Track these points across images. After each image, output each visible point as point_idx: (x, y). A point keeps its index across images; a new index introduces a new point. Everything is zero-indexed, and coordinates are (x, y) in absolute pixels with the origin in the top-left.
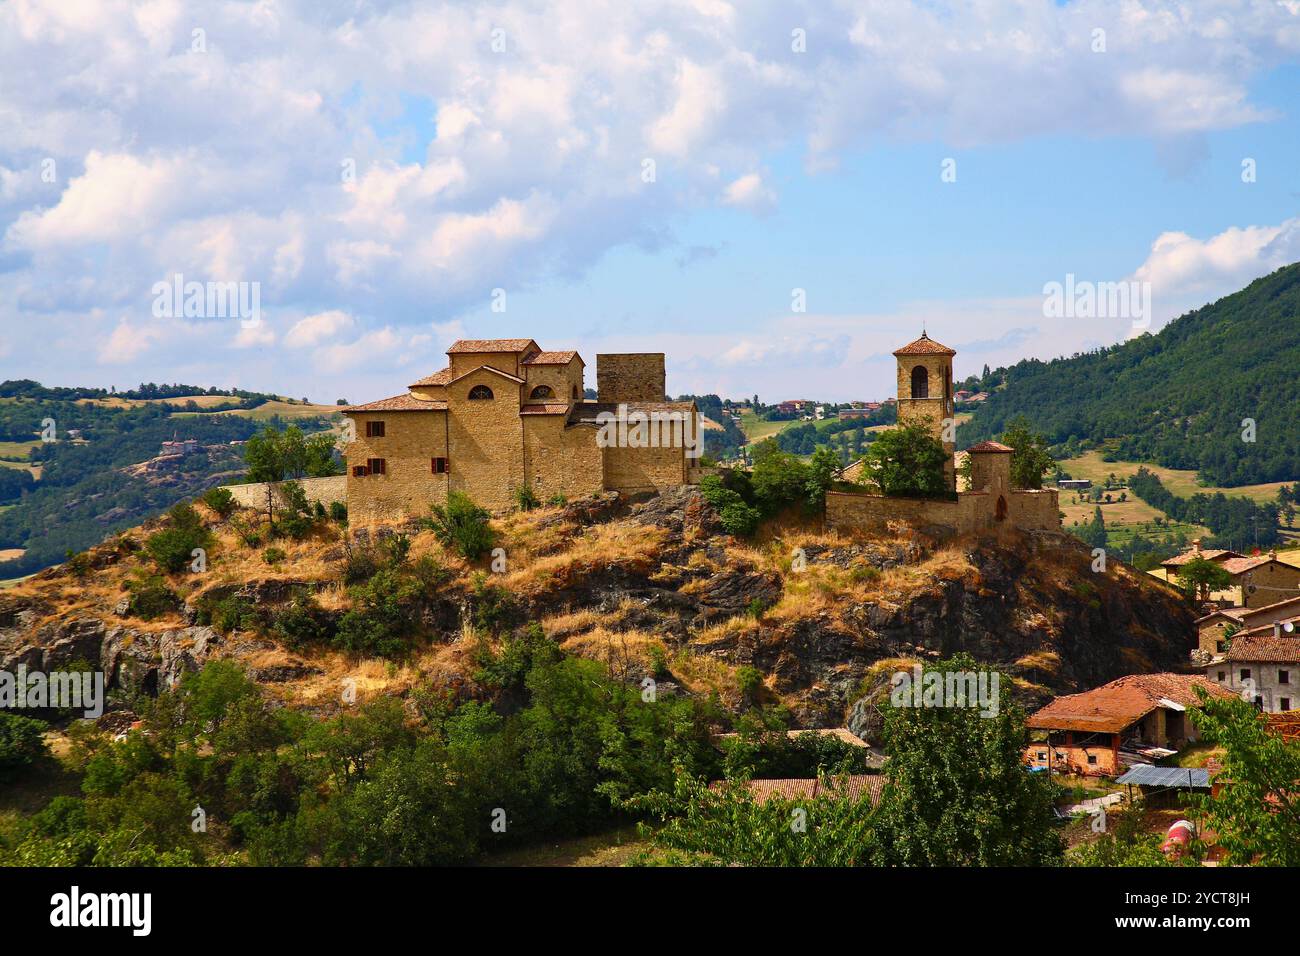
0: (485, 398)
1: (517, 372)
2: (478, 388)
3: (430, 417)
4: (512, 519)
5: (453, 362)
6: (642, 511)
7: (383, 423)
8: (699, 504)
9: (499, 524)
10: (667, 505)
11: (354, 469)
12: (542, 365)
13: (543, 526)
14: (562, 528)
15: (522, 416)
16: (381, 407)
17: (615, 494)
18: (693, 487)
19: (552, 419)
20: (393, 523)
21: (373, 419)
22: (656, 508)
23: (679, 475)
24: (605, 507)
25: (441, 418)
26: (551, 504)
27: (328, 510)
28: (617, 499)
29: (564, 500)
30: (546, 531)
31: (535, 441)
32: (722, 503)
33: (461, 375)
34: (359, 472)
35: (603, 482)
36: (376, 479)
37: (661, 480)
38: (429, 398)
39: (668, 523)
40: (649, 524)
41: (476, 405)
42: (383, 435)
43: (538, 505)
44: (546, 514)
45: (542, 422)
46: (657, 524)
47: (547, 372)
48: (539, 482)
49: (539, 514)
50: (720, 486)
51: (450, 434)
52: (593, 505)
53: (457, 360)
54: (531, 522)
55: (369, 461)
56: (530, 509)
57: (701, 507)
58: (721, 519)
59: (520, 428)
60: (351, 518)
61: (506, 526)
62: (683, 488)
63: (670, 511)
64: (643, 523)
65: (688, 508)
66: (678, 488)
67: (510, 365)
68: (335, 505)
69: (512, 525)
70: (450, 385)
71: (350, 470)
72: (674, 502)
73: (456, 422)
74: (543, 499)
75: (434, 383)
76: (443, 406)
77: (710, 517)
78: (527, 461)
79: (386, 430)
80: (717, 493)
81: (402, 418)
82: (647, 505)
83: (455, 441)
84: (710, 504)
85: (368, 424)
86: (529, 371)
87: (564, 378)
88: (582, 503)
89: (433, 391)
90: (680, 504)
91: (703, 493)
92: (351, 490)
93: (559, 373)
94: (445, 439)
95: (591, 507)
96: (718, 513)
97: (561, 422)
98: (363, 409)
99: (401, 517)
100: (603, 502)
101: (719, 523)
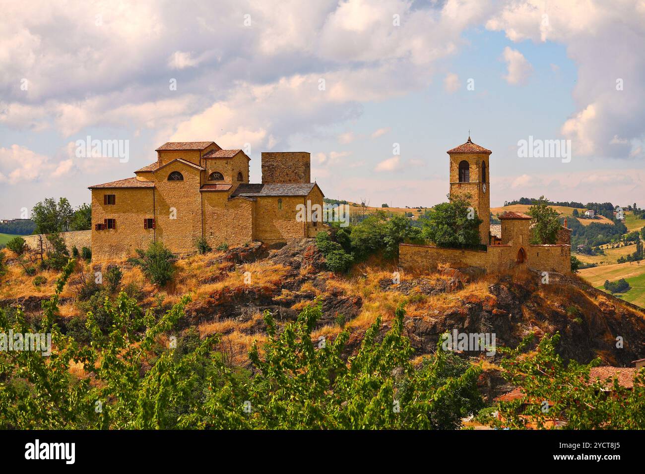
0: (178, 179)
1: (200, 162)
2: (174, 173)
3: (143, 192)
4: (191, 259)
5: (160, 156)
6: (276, 255)
7: (114, 195)
8: (312, 251)
9: (183, 263)
10: (292, 252)
11: (96, 225)
12: (216, 158)
13: (211, 263)
14: (221, 266)
15: (201, 192)
16: (114, 185)
17: (260, 243)
18: (311, 239)
19: (220, 194)
20: (118, 261)
21: (108, 193)
22: (285, 253)
23: (302, 231)
24: (252, 252)
25: (150, 192)
26: (219, 250)
27: (80, 252)
28: (260, 247)
29: (227, 247)
30: (211, 267)
31: (209, 209)
32: (327, 250)
33: (164, 164)
34: (99, 227)
35: (252, 235)
36: (109, 231)
37: (290, 235)
38: (145, 180)
39: (291, 263)
40: (279, 263)
41: (172, 184)
42: (114, 203)
43: (210, 250)
44: (215, 256)
45: (213, 195)
46: (284, 264)
47: (219, 162)
48: (211, 235)
49: (210, 256)
50: (327, 239)
51: (156, 203)
52: (244, 251)
53: (162, 155)
54: (204, 261)
55: (105, 220)
56: (204, 253)
57: (314, 253)
58: (326, 261)
59: (199, 200)
60: (94, 258)
61: (187, 264)
62: (304, 241)
63: (294, 255)
64: (275, 263)
65: (305, 253)
66: (301, 240)
67: (196, 158)
68: (85, 249)
69: (191, 263)
70: (156, 171)
71: (93, 226)
72: (297, 249)
73: (160, 195)
74: (214, 247)
75: (149, 170)
76: (152, 185)
77: (319, 259)
78: (204, 222)
79: (116, 200)
80: (324, 243)
81: (126, 193)
82: (280, 251)
83: (159, 207)
84: (320, 251)
85: (105, 196)
86: (207, 162)
87: (229, 167)
88: (237, 249)
89: (147, 175)
90: (301, 251)
91: (316, 244)
92: (95, 239)
93: (226, 163)
94: (152, 206)
95: (242, 252)
96: (325, 257)
97: (225, 196)
98: (102, 186)
99: (124, 257)
100: (250, 249)
101: (325, 264)
